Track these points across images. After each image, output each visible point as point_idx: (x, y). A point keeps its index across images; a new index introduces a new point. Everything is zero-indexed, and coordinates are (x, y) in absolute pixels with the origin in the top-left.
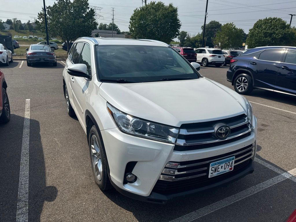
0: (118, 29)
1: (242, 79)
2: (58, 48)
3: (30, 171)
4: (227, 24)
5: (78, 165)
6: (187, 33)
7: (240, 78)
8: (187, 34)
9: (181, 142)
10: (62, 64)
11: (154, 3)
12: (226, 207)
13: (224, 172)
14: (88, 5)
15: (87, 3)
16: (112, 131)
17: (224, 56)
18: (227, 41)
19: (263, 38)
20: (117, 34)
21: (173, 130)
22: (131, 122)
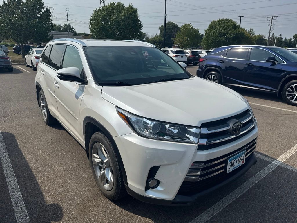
0: (74, 30)
1: (211, 77)
2: (9, 52)
3: (22, 190)
4: (186, 25)
5: (76, 177)
6: (145, 33)
7: (210, 76)
8: (146, 35)
9: (204, 142)
10: (18, 69)
11: (114, 4)
12: (237, 199)
13: (238, 166)
14: (43, 4)
15: (41, 3)
16: (128, 136)
17: (186, 56)
18: (187, 41)
19: (218, 38)
20: (73, 35)
21: (193, 130)
22: (150, 125)
